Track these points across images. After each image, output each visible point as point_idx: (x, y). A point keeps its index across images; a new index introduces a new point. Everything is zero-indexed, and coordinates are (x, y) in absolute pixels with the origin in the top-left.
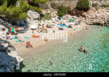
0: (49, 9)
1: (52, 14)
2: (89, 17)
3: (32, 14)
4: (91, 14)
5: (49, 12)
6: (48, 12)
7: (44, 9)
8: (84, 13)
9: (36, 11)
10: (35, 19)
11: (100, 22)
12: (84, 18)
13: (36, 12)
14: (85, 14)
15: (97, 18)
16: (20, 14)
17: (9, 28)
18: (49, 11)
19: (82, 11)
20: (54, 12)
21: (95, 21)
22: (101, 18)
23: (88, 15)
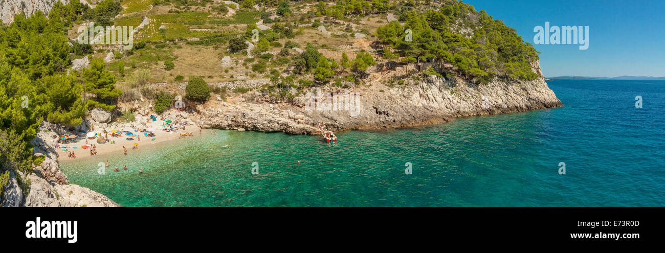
0: (136, 101)
1: (143, 109)
2: (207, 113)
3: (99, 115)
4: (210, 108)
5: (136, 106)
6: (134, 107)
7: (127, 102)
8: (198, 106)
9: (104, 109)
10: (101, 122)
11: (221, 122)
12: (199, 117)
13: (104, 112)
14: (200, 107)
15: (219, 115)
16: (72, 121)
17: (60, 135)
18: (135, 104)
19: (196, 103)
20: (147, 105)
21: (215, 121)
22: (223, 116)
23: (204, 111)
